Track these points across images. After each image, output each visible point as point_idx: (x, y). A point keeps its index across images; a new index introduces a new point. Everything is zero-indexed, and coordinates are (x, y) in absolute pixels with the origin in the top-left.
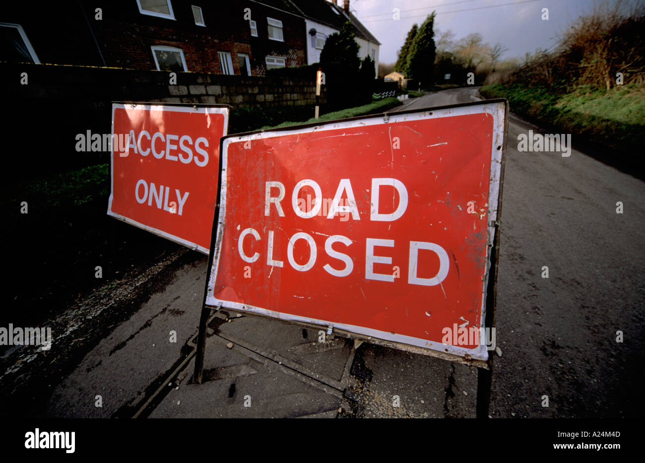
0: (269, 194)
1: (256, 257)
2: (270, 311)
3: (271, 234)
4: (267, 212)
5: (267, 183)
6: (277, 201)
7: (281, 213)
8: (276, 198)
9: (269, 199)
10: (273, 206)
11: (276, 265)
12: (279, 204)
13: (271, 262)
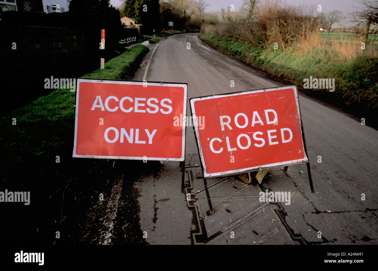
0: (223, 121)
1: (221, 150)
2: (235, 171)
3: (227, 138)
4: (223, 129)
5: (220, 117)
6: (227, 124)
7: (231, 128)
8: (226, 123)
9: (222, 124)
10: (225, 126)
11: (233, 150)
12: (229, 125)
13: (230, 149)
